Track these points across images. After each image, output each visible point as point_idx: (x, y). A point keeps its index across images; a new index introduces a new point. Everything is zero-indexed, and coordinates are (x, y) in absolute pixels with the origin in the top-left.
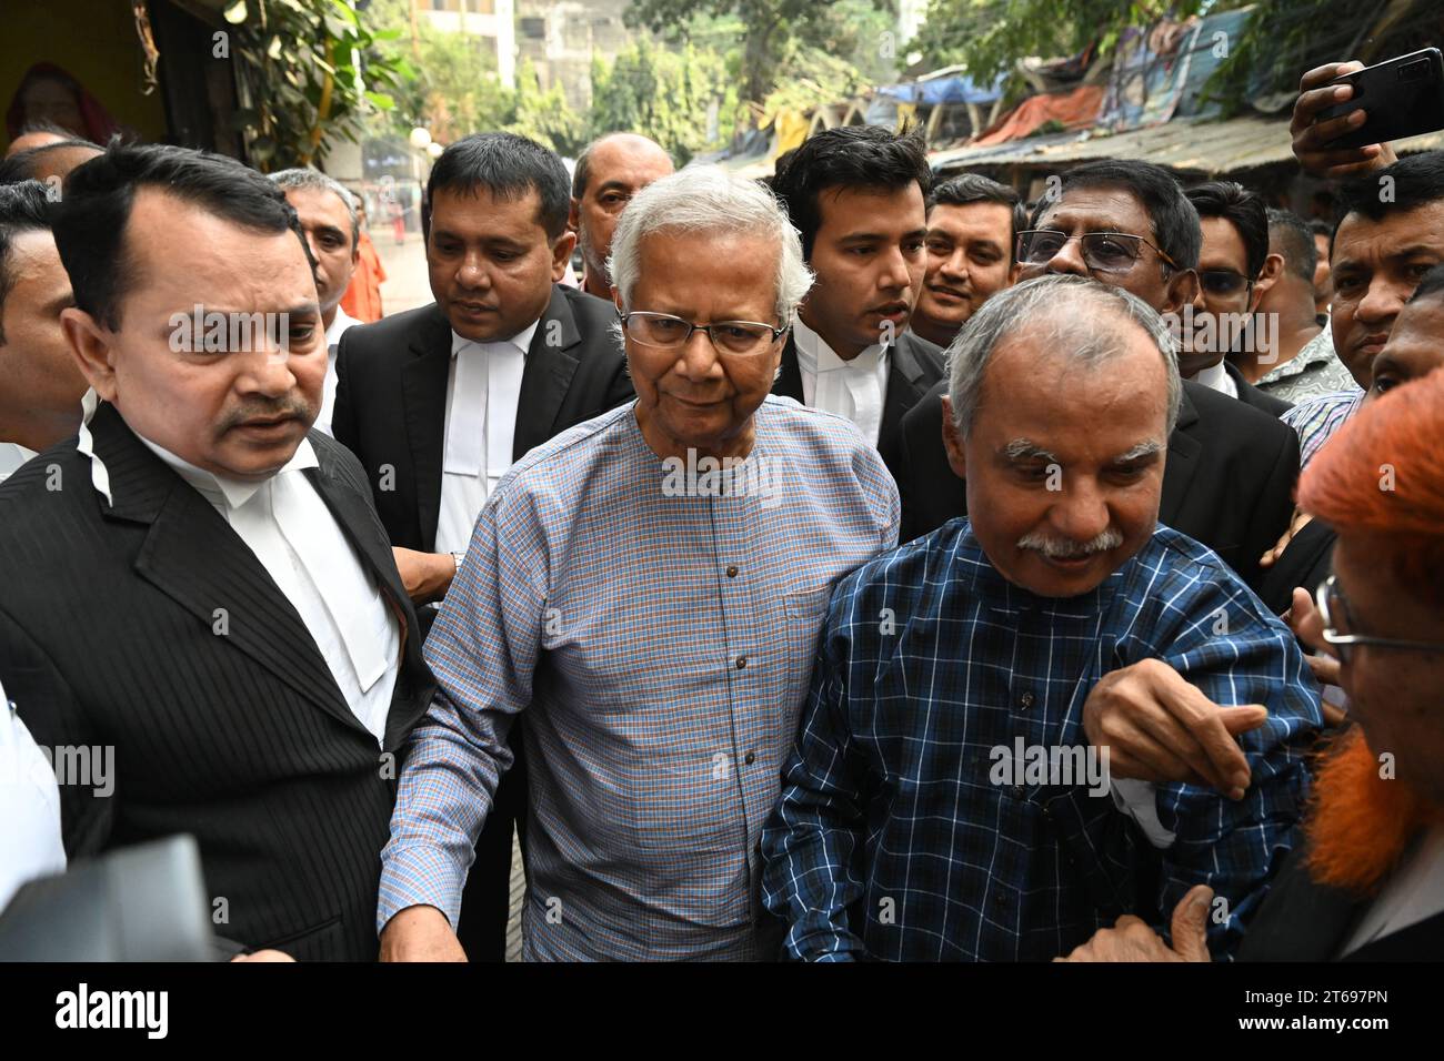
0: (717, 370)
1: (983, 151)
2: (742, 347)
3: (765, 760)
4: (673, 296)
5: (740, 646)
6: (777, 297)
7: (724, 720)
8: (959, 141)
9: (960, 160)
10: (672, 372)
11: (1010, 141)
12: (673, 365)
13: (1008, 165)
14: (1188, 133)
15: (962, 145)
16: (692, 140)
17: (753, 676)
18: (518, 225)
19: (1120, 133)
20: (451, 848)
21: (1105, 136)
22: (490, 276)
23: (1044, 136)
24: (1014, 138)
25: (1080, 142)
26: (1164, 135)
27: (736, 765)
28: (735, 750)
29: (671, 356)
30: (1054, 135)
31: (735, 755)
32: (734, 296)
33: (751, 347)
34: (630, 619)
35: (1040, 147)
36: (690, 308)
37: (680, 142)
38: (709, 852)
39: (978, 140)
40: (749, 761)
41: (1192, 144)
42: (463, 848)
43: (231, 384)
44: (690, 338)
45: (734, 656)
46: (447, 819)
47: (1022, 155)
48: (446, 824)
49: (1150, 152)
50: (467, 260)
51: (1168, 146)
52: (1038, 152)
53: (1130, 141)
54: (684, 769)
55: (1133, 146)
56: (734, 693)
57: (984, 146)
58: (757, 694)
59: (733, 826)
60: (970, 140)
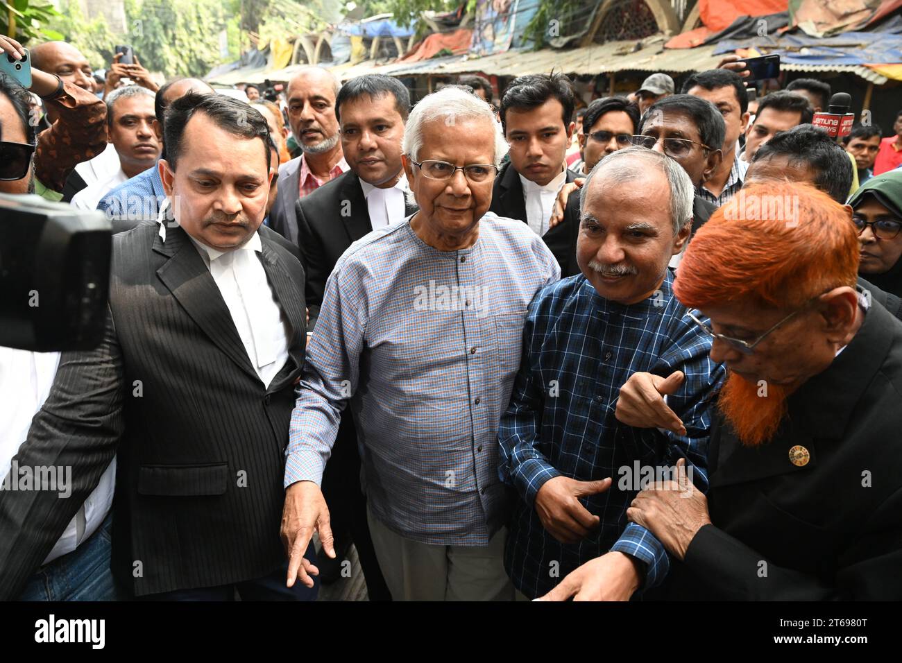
0: (468, 191)
1: (409, 66)
2: (479, 178)
3: (485, 403)
4: (444, 152)
5: (473, 342)
6: (494, 154)
7: (464, 381)
8: (392, 59)
9: (396, 71)
10: (443, 194)
11: (422, 60)
12: (444, 189)
13: (425, 75)
14: (520, 58)
15: (394, 62)
16: (207, 56)
17: (480, 358)
18: (387, 111)
19: (484, 56)
20: (322, 454)
21: (476, 58)
22: (377, 142)
23: (442, 58)
24: (424, 58)
25: (463, 62)
26: (508, 58)
27: (470, 405)
28: (469, 396)
29: (444, 184)
30: (447, 57)
31: (470, 399)
32: (476, 152)
33: (485, 178)
34: (415, 330)
35: (442, 64)
36: (454, 158)
37: (198, 57)
38: (455, 451)
39: (403, 59)
40: (477, 402)
41: (523, 63)
42: (328, 453)
43: (212, 205)
44: (454, 174)
45: (469, 347)
46: (321, 438)
47: (432, 68)
48: (321, 441)
49: (502, 68)
50: (364, 135)
51: (511, 65)
52: (441, 67)
53: (490, 61)
54: (443, 407)
55: (492, 64)
56: (469, 366)
57: (408, 63)
58: (482, 367)
59: (468, 436)
60: (398, 59)
